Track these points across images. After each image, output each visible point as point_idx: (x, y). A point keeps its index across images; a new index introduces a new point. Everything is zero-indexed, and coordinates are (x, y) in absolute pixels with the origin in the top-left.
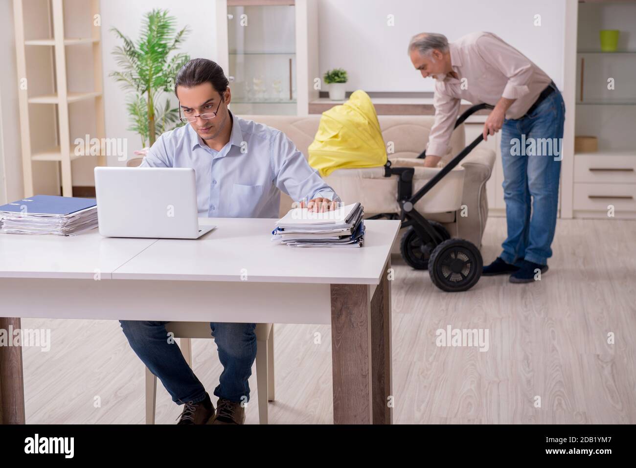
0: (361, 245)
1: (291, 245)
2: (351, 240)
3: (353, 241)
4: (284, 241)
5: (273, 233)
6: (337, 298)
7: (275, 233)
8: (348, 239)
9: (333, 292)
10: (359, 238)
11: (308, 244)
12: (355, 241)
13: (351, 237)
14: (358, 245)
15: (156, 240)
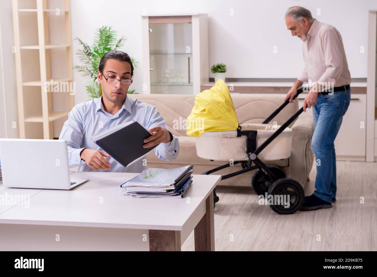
0: (182, 197)
1: (132, 196)
2: (175, 193)
3: (176, 194)
4: (128, 193)
5: (121, 186)
6: (153, 240)
7: (122, 187)
8: (173, 192)
9: (151, 235)
10: (181, 192)
11: (144, 196)
12: (178, 193)
13: (175, 191)
14: (180, 196)
15: (42, 190)
